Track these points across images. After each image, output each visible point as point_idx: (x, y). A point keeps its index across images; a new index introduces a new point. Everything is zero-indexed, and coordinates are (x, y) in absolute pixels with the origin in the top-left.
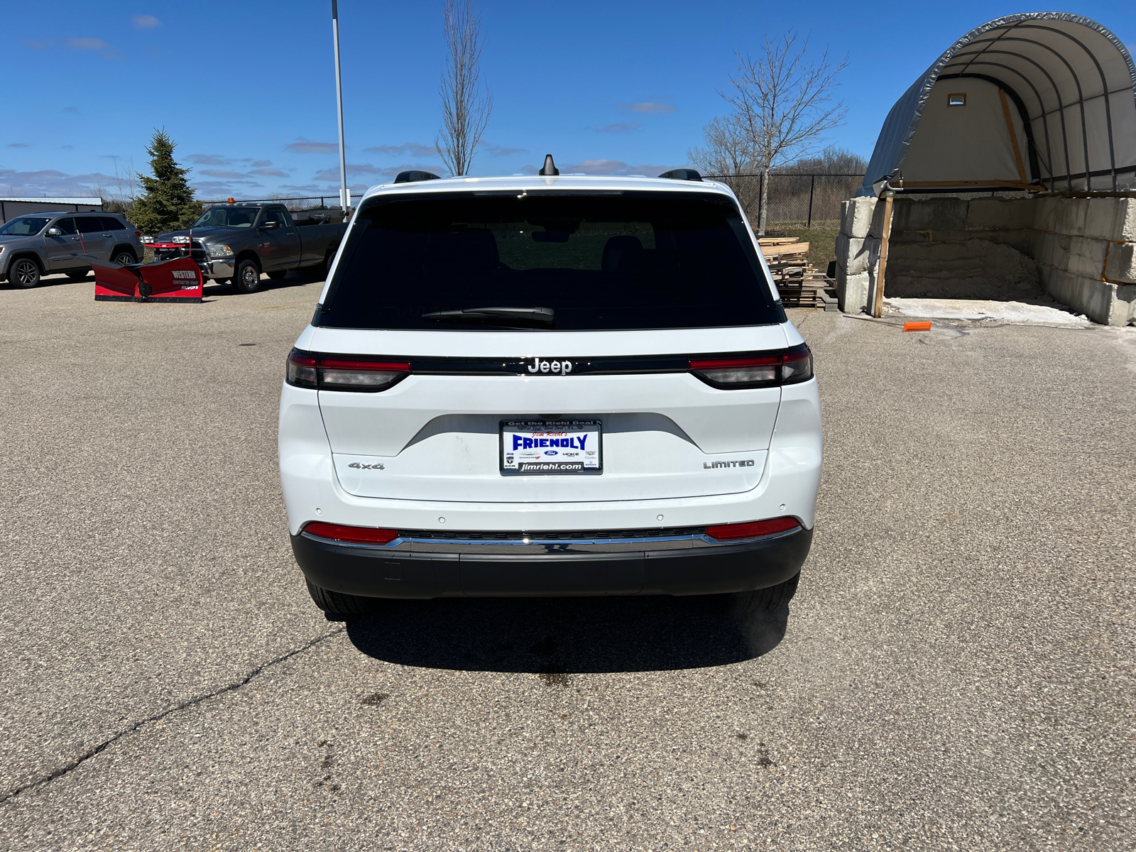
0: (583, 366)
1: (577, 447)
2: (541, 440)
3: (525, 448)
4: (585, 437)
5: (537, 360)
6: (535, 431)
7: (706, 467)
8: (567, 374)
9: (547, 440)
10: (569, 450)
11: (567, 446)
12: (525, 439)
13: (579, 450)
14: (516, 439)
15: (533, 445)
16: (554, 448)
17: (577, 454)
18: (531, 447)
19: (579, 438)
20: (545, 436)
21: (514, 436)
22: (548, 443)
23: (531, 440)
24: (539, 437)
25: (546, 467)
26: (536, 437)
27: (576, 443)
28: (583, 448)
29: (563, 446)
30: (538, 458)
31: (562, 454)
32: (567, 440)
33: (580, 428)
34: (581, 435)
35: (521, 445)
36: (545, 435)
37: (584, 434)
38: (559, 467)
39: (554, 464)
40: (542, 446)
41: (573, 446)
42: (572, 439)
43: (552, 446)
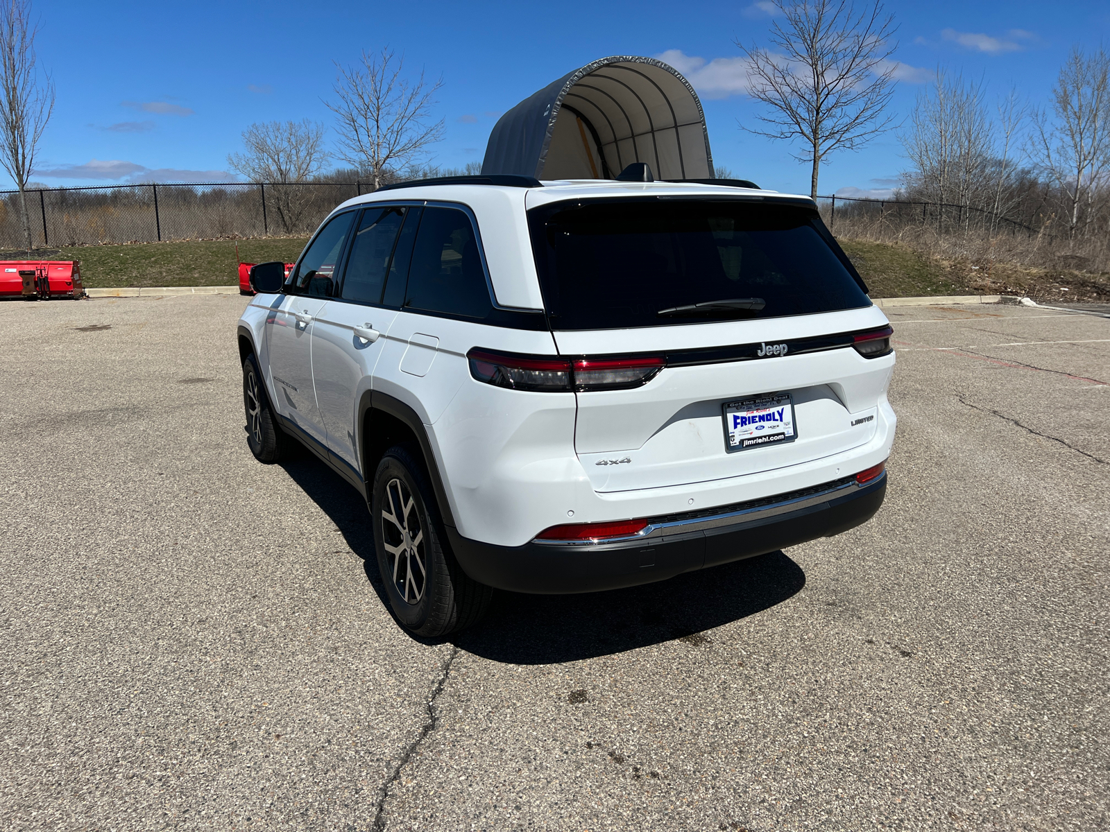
0: (797, 346)
1: (777, 420)
2: (753, 417)
3: (742, 426)
4: (783, 410)
5: (763, 344)
6: (749, 409)
7: (852, 425)
8: (785, 355)
9: (756, 417)
10: (772, 423)
11: (770, 420)
12: (742, 418)
13: (779, 423)
14: (736, 418)
15: (747, 422)
16: (762, 423)
17: (778, 426)
18: (746, 424)
19: (778, 412)
20: (755, 413)
21: (734, 416)
22: (757, 419)
23: (745, 418)
24: (751, 415)
25: (760, 441)
26: (749, 415)
27: (777, 417)
28: (781, 420)
29: (768, 420)
30: (751, 433)
31: (768, 428)
32: (770, 415)
33: (779, 403)
34: (779, 408)
35: (739, 423)
36: (755, 412)
37: (782, 407)
38: (769, 439)
39: (765, 437)
40: (753, 422)
41: (774, 420)
42: (774, 413)
43: (760, 421)
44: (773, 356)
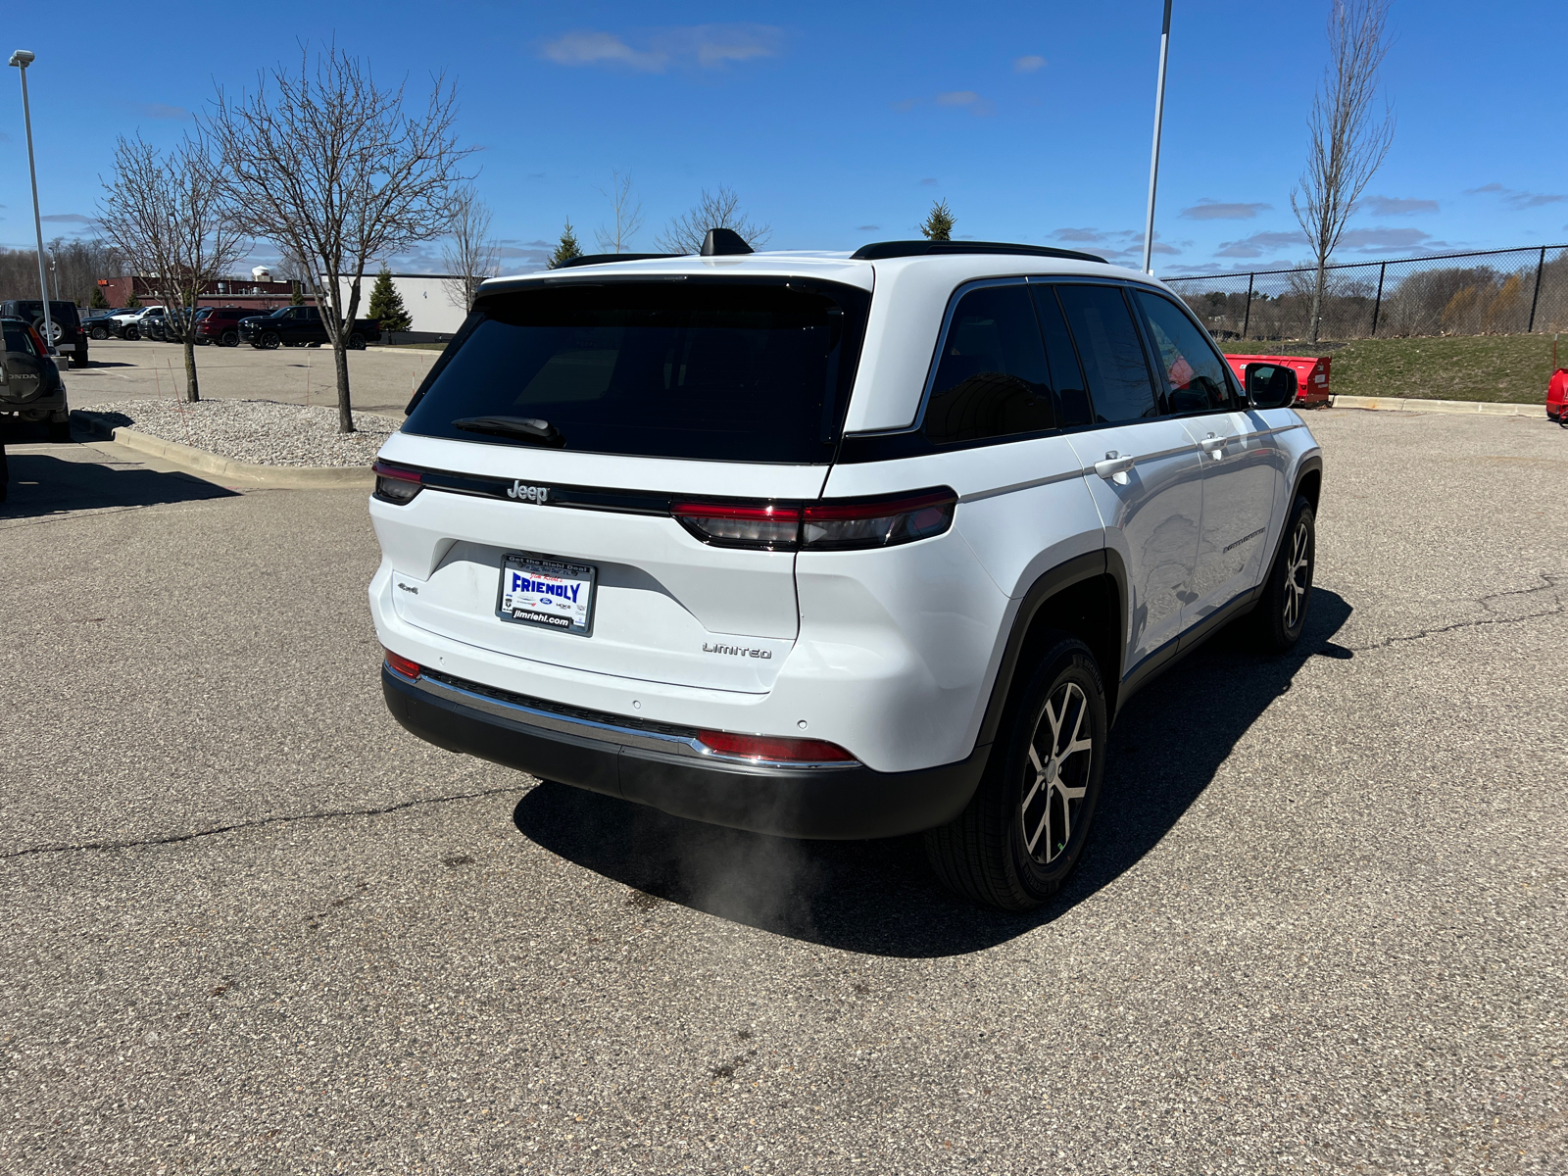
0: (563, 495)
1: (569, 598)
2: (539, 584)
3: (523, 590)
4: (578, 586)
5: (517, 482)
6: (534, 571)
7: (705, 649)
8: (543, 503)
9: (543, 584)
10: (562, 600)
11: (560, 595)
12: (524, 580)
13: (570, 602)
14: (516, 578)
15: (530, 588)
16: (549, 596)
17: (569, 607)
18: (528, 590)
19: (572, 587)
20: (542, 580)
21: (514, 574)
22: (544, 588)
23: (528, 581)
24: (537, 580)
25: (536, 618)
26: (533, 579)
27: (570, 594)
28: (575, 601)
29: (557, 594)
30: (534, 605)
31: (556, 606)
32: (561, 587)
33: (575, 575)
34: (575, 583)
35: (519, 586)
36: (543, 577)
37: (578, 582)
38: (548, 619)
39: (544, 614)
40: (538, 591)
41: (566, 597)
42: (566, 587)
43: (547, 592)
44: (527, 501)
